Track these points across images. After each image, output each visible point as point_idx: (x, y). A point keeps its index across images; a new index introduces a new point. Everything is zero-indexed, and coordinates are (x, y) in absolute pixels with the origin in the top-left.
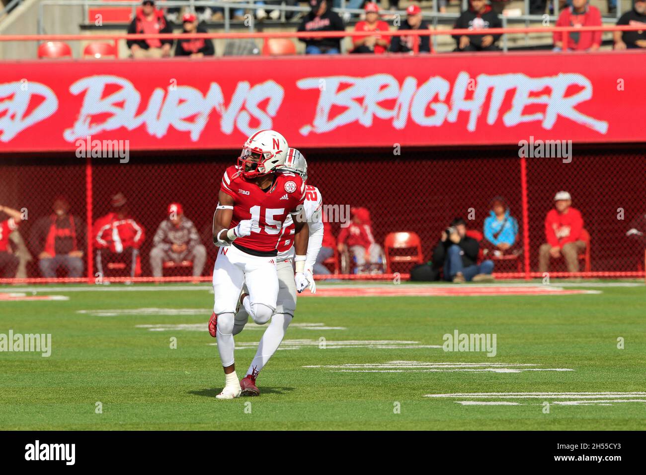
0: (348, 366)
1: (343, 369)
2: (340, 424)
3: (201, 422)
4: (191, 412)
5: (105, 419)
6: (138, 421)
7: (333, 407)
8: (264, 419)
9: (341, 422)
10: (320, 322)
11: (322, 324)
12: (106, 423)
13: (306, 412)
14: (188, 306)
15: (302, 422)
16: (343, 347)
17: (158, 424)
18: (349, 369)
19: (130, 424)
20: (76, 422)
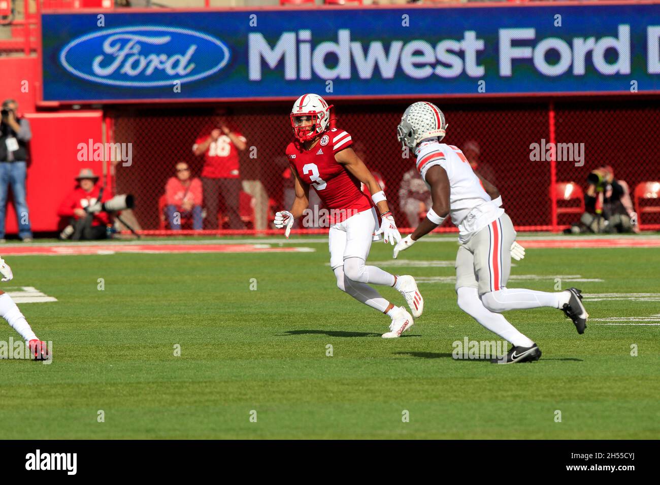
0: (614, 319)
1: (609, 322)
2: (617, 378)
3: (474, 377)
4: (462, 366)
5: (375, 374)
6: (410, 376)
7: (606, 361)
8: (538, 374)
9: (617, 376)
10: (578, 274)
11: (579, 276)
12: (378, 378)
13: (579, 367)
14: (439, 258)
15: (577, 376)
16: (605, 299)
17: (430, 379)
18: (616, 322)
19: (402, 379)
20: (347, 377)
